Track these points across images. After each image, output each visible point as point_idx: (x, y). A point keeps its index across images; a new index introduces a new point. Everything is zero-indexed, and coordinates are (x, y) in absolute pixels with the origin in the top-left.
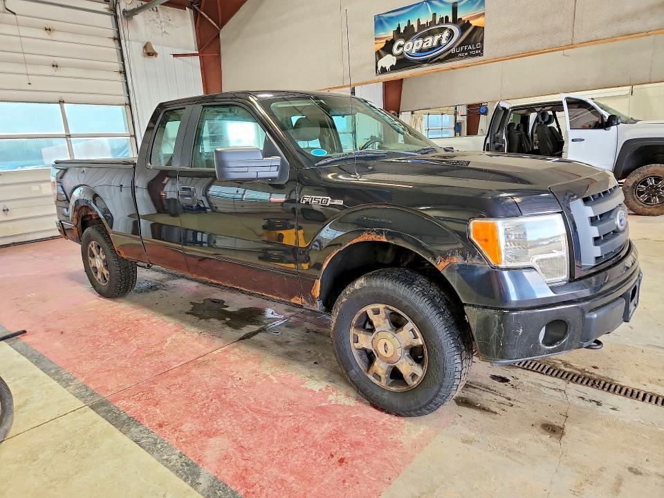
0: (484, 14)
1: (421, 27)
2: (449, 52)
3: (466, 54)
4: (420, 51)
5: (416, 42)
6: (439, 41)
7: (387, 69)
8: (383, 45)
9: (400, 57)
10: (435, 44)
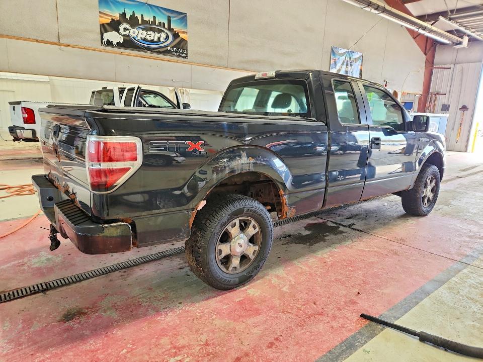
0: (187, 33)
1: (144, 22)
2: (166, 49)
3: (177, 54)
4: (145, 40)
5: (141, 32)
6: (159, 38)
7: (114, 43)
8: (109, 21)
9: (126, 38)
10: (156, 39)
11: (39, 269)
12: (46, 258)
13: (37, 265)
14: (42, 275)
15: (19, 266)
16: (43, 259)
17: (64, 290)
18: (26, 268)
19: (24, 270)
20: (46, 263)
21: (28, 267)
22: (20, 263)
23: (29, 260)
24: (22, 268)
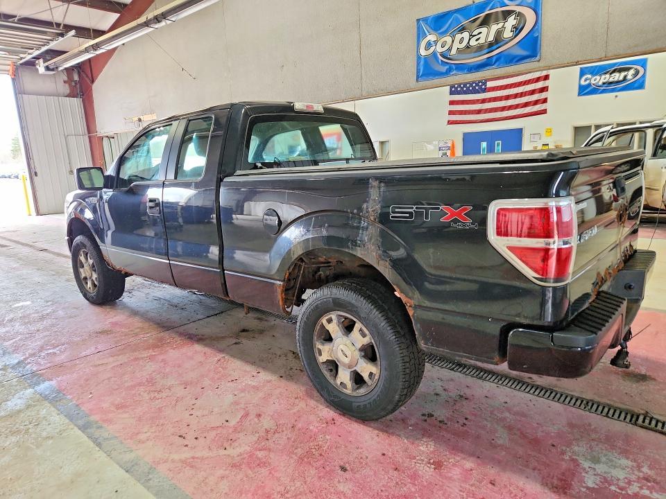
11: (625, 453)
12: (597, 466)
13: (624, 462)
14: (627, 439)
15: (655, 481)
16: (601, 468)
17: (621, 403)
18: (645, 469)
19: (650, 468)
20: (605, 455)
21: (639, 467)
22: (648, 488)
23: (629, 483)
24: (651, 473)
